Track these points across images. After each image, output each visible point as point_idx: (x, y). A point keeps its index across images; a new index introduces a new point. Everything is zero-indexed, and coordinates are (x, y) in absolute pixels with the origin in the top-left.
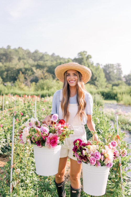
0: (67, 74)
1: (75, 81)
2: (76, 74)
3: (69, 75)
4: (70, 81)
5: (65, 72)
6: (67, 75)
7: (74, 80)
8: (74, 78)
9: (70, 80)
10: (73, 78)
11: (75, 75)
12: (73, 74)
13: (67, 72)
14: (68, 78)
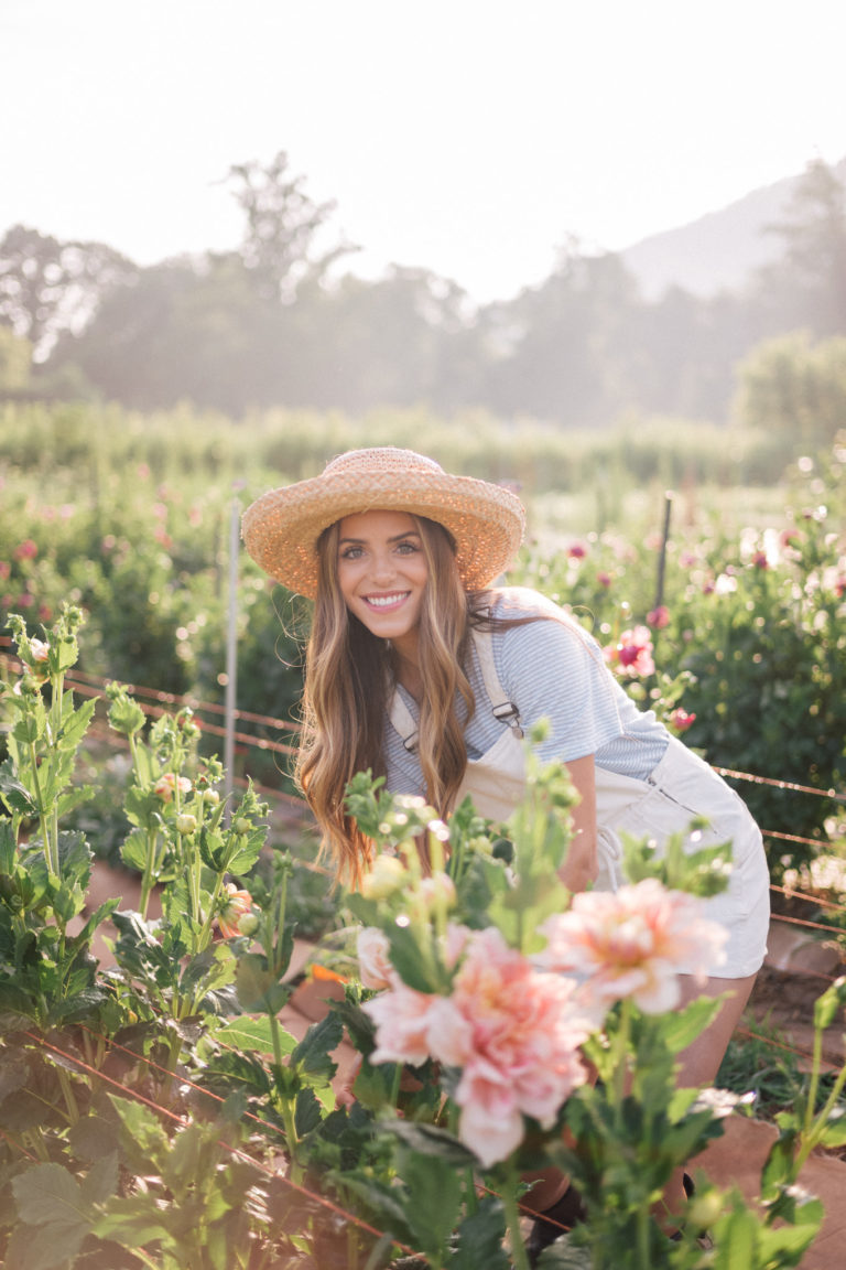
0: (344, 546)
1: (409, 593)
2: (413, 539)
3: (359, 549)
4: (365, 599)
5: (326, 533)
6: (346, 555)
7: (402, 586)
8: (400, 574)
9: (367, 589)
10: (394, 577)
11: (402, 546)
12: (390, 541)
13: (339, 531)
14: (351, 573)
